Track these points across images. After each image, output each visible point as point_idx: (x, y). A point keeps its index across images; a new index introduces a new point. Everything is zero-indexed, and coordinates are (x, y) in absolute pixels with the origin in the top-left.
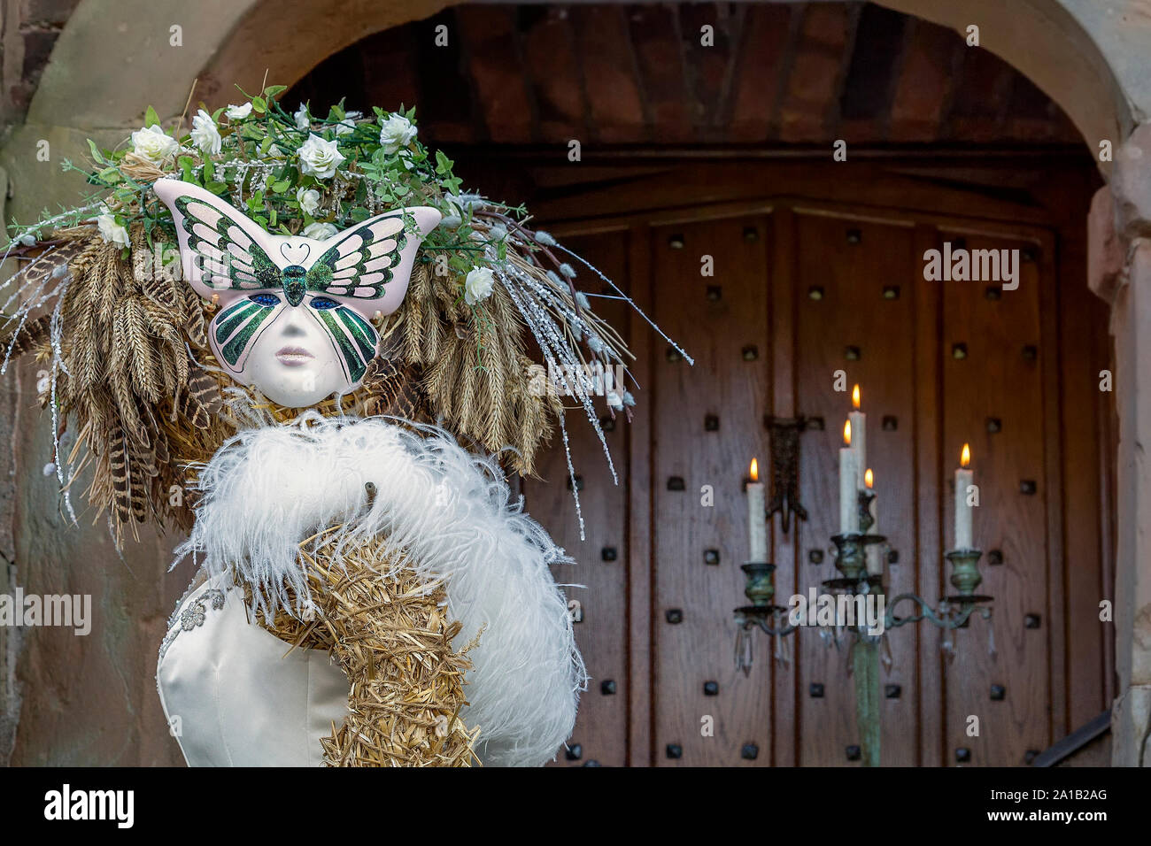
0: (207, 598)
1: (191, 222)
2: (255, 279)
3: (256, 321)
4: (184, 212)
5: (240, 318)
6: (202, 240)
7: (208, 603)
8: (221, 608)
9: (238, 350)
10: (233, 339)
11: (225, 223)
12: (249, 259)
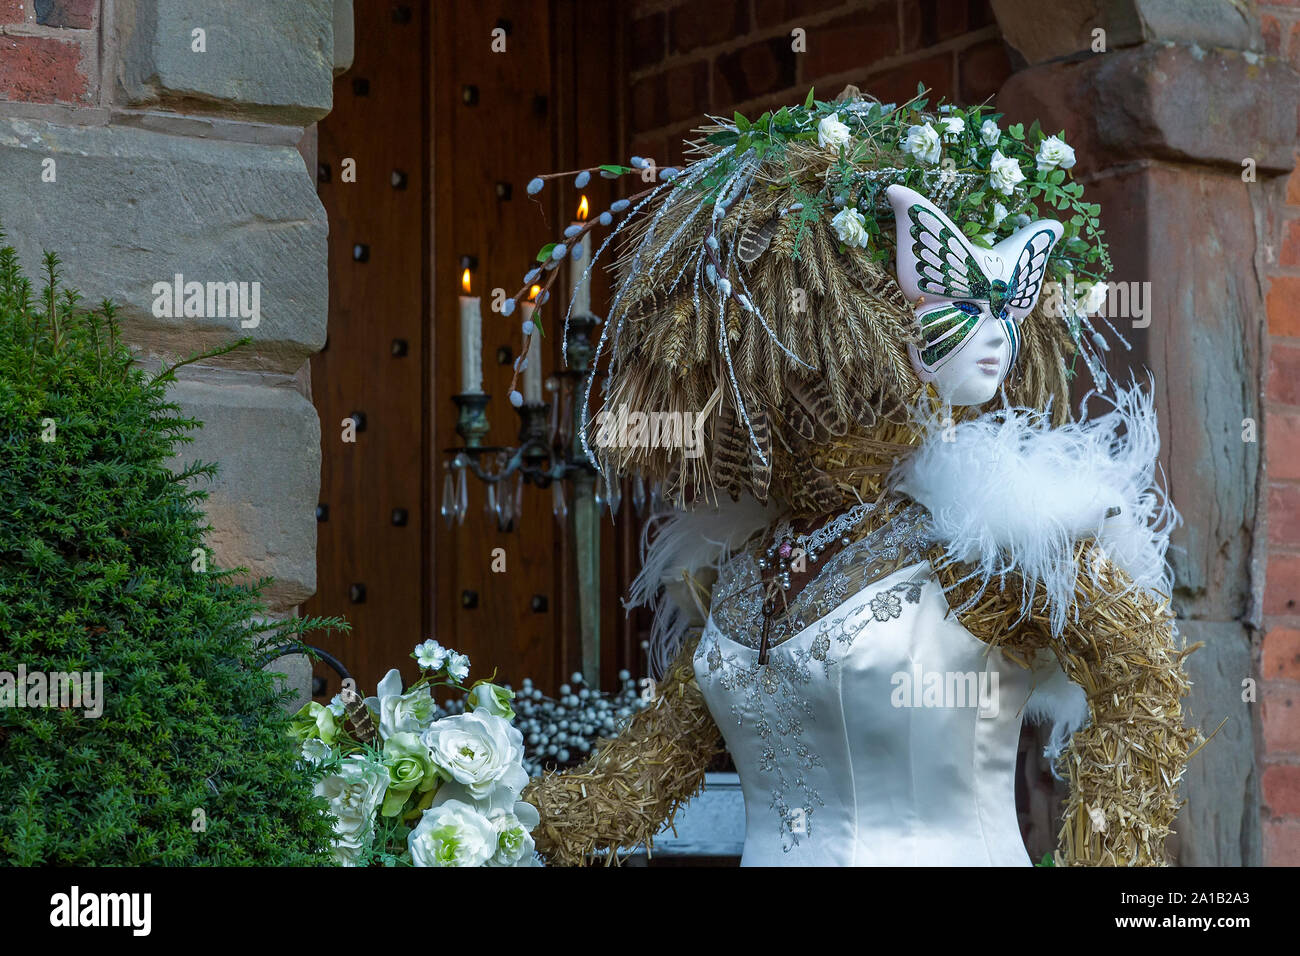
0: (901, 590)
1: (919, 228)
2: (968, 290)
3: (965, 328)
4: (915, 220)
5: (949, 325)
6: (926, 247)
7: (902, 595)
8: (917, 602)
9: (941, 354)
10: (939, 343)
11: (946, 234)
12: (965, 270)
